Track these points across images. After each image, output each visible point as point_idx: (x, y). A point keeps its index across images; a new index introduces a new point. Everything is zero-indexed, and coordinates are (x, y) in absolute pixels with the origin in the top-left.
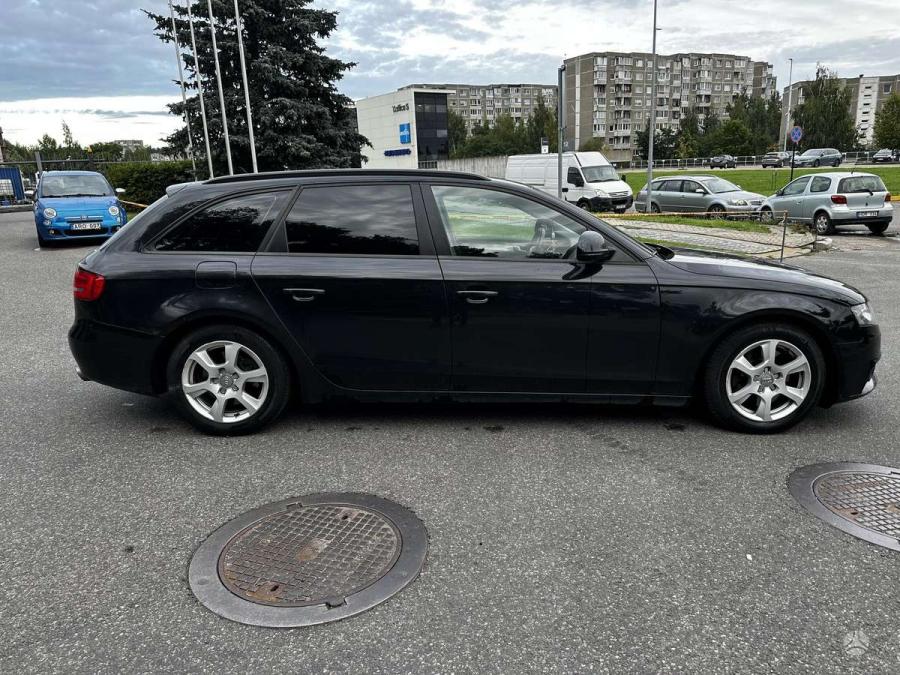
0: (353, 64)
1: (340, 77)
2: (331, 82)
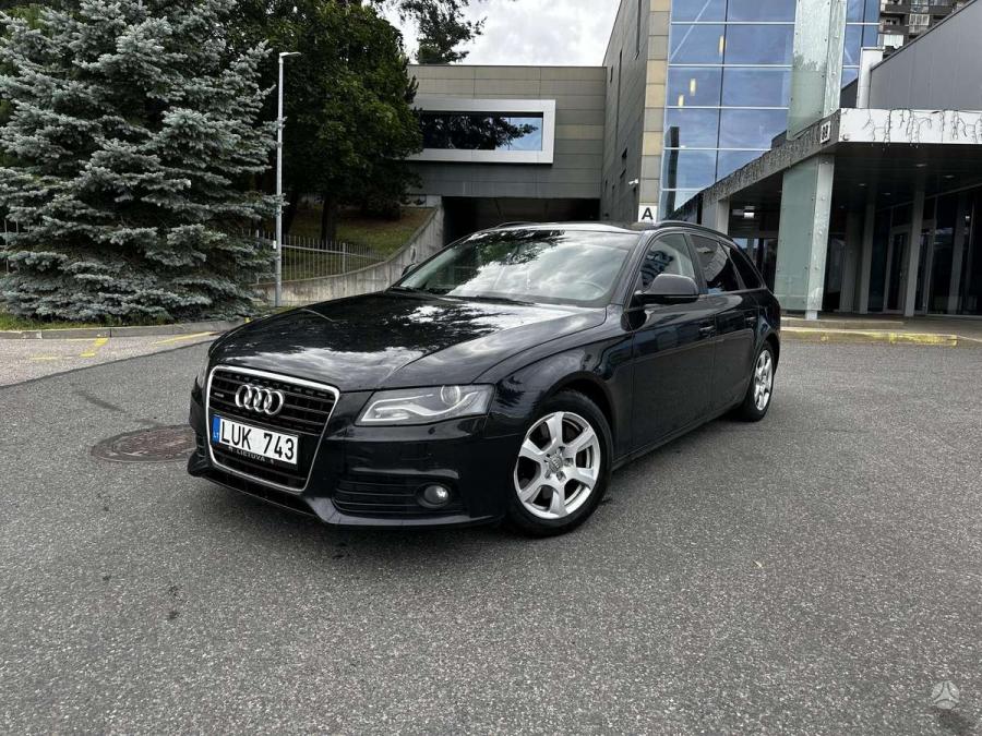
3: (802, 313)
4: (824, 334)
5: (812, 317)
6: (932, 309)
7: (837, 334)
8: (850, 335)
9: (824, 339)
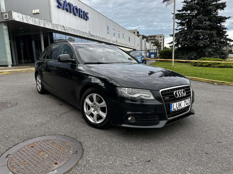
0: (230, 17)
1: (224, 22)
2: (221, 24)
3: (7, 66)
4: (23, 70)
5: (10, 66)
6: (19, 63)
7: (26, 70)
8: (29, 70)
9: (24, 72)
